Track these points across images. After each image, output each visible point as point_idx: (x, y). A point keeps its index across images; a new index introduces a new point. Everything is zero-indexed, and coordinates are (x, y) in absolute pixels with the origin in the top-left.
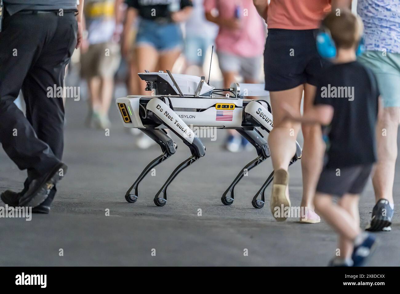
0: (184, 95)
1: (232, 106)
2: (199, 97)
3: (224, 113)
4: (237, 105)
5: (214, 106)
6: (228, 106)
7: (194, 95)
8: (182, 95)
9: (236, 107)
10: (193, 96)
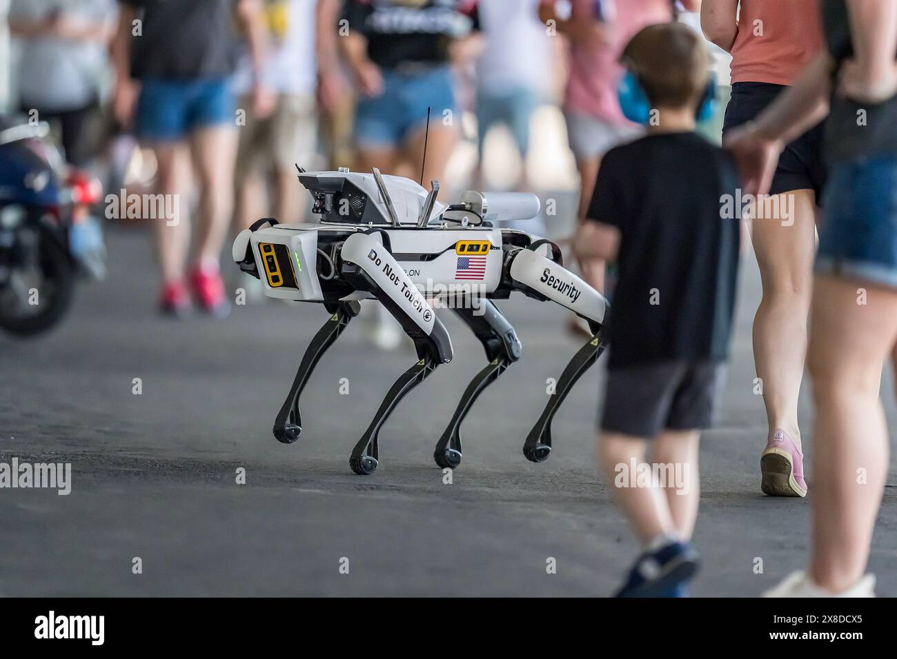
0: (402, 224)
1: (486, 246)
2: (428, 226)
3: (470, 263)
4: (494, 245)
5: (453, 247)
6: (478, 246)
7: (416, 224)
8: (398, 224)
9: (492, 247)
10: (415, 226)
